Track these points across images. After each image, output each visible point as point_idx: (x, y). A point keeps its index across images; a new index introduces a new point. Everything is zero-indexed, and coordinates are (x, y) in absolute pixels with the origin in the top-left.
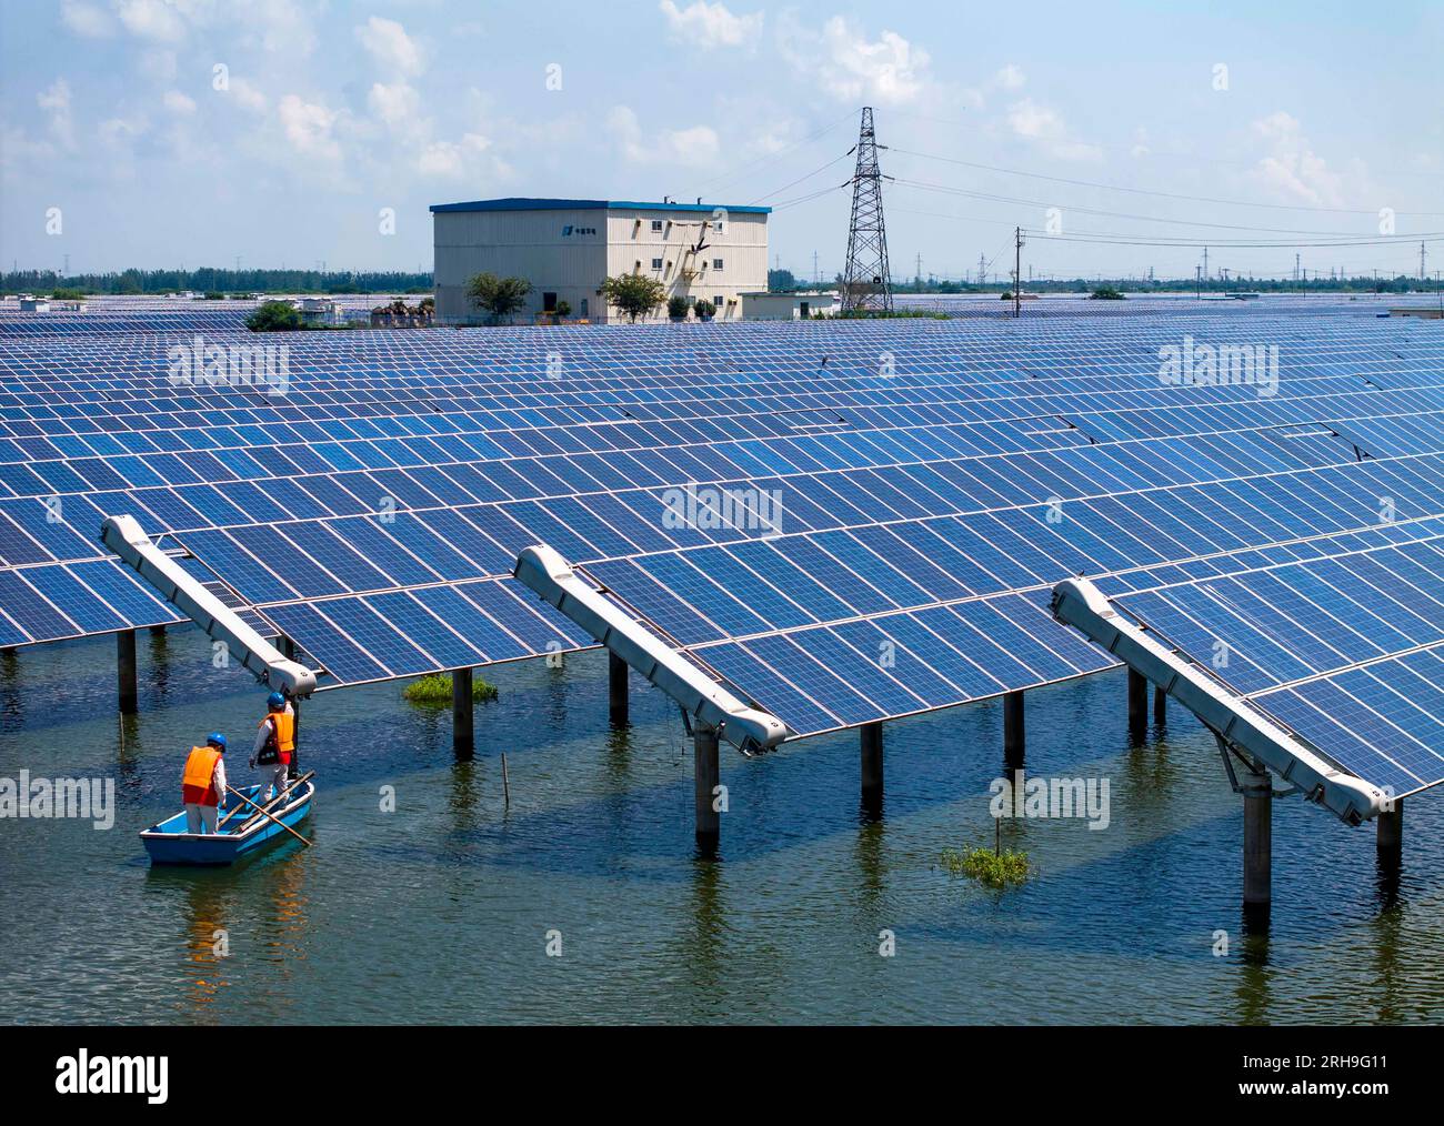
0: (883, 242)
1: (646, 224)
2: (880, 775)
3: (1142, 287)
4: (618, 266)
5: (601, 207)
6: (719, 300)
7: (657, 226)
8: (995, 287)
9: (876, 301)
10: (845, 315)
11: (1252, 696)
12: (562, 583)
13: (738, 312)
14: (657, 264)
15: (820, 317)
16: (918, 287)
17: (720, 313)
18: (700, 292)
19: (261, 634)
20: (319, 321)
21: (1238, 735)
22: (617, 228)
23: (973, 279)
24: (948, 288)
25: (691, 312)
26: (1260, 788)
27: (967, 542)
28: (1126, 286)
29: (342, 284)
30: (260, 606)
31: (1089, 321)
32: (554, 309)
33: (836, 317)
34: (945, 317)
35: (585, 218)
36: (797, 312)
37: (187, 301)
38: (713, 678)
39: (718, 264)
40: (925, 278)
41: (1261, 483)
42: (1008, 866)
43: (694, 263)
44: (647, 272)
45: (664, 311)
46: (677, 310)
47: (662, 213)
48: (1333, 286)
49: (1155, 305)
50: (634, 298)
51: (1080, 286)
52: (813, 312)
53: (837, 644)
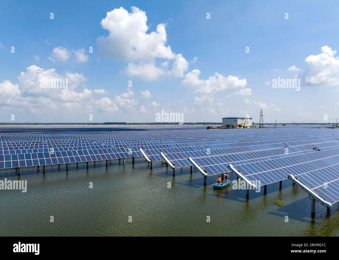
0: (263, 121)
1: (241, 120)
2: (266, 188)
3: (288, 124)
4: (238, 123)
5: (237, 118)
6: (248, 126)
7: (242, 120)
8: (273, 124)
9: (262, 126)
10: (259, 128)
11: (313, 189)
12: (232, 169)
13: (249, 127)
14: (242, 123)
15: (257, 128)
16: (266, 124)
17: (248, 127)
18: (246, 125)
19: (202, 169)
20: (213, 128)
21: (312, 195)
22: (238, 120)
23: (271, 123)
24: (269, 124)
25: (245, 127)
26: (314, 199)
27: (275, 162)
28: (286, 124)
29: (215, 124)
30: (203, 166)
31: (283, 128)
32: (233, 127)
33: (258, 128)
34: (269, 128)
35: (236, 119)
36: (255, 127)
37: (202, 125)
38: (248, 179)
39: (248, 123)
40: (266, 123)
41: (307, 154)
42: (281, 203)
43: (245, 123)
44: (241, 124)
45: (243, 127)
46: (244, 127)
47: (243, 119)
48: (306, 124)
49: (289, 126)
50: (240, 126)
51: (281, 124)
52: (256, 127)
53: (262, 175)
